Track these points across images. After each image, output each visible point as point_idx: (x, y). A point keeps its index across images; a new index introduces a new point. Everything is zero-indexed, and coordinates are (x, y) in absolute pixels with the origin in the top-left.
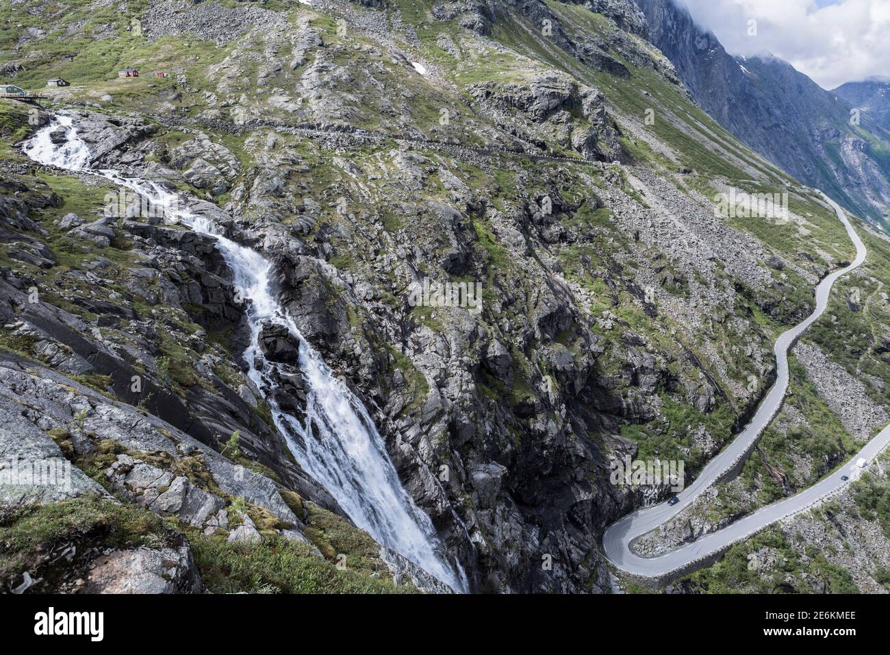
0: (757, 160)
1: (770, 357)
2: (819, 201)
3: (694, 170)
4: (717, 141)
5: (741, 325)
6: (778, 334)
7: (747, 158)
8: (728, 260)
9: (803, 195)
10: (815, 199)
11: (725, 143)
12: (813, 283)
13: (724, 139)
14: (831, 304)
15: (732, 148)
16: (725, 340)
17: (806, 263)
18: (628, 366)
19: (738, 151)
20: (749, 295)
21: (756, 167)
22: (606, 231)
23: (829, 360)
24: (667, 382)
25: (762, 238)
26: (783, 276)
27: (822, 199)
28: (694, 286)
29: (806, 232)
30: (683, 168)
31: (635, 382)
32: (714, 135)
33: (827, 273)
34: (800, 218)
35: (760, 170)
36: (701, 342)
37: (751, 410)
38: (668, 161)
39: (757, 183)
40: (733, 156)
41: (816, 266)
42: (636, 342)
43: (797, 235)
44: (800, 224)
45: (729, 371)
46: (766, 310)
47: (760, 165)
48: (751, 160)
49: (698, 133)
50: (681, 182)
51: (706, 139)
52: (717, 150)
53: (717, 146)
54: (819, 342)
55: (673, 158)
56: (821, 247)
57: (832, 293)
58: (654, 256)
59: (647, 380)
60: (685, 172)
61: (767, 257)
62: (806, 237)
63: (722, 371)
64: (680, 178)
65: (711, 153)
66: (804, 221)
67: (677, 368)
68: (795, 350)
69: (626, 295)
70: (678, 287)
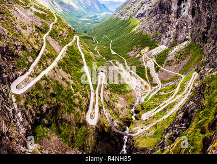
1: (42, 40)
5: (37, 34)
8: (34, 22)
9: (47, 9)
10: (49, 10)
12: (49, 25)
14: (52, 28)
16: (34, 37)
18: (15, 45)
20: (38, 28)
23: (53, 39)
24: (23, 48)
25: (39, 17)
26: (43, 24)
28: (28, 27)
31: (17, 49)
33: (51, 23)
36: (29, 38)
37: (39, 51)
39: (38, 7)
42: (17, 40)
43: (46, 17)
45: (35, 44)
46: (41, 30)
56: (50, 18)
57: (52, 26)
58: (20, 22)
59: (19, 48)
61: (41, 20)
62: (48, 17)
63: (33, 44)
66: (47, 14)
67: (25, 44)
68: (47, 38)
69: (14, 30)
70: (24, 28)
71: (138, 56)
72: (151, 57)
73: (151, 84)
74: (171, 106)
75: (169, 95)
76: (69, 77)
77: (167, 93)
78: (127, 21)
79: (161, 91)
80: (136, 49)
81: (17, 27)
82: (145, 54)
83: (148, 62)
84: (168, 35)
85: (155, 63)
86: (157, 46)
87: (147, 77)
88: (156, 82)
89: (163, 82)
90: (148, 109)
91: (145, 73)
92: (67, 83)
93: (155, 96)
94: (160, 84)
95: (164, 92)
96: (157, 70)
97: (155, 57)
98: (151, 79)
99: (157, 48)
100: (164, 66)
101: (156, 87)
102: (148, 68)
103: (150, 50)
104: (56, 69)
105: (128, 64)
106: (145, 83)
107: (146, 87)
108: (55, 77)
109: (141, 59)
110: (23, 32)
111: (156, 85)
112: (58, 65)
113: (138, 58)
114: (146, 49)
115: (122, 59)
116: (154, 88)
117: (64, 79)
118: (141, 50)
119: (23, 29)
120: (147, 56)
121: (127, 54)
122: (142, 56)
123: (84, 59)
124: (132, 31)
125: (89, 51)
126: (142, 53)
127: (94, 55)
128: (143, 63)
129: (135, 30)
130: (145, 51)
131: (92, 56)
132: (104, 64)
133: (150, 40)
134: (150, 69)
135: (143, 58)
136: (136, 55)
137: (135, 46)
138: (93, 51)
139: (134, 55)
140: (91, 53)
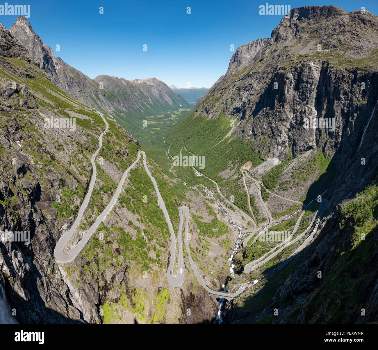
0: (77, 102)
1: (91, 165)
2: (95, 112)
3: (59, 107)
4: (65, 97)
5: (81, 156)
6: (91, 156)
7: (74, 102)
8: (74, 135)
9: (90, 111)
10: (94, 112)
11: (67, 97)
12: (97, 137)
13: (67, 96)
14: (103, 143)
15: (69, 99)
17: (95, 132)
18: (49, 181)
19: (71, 100)
20: (81, 146)
21: (77, 104)
22: (35, 133)
23: (106, 160)
24: (62, 183)
25: (82, 126)
26: (89, 137)
27: (96, 111)
28: (65, 147)
29: (93, 122)
30: (56, 107)
32: (64, 95)
33: (100, 134)
34: (91, 118)
35: (78, 105)
36: (70, 165)
37: (88, 185)
38: (51, 106)
39: (78, 109)
40: (70, 102)
41: (97, 132)
42: (50, 171)
43: (91, 124)
44: (91, 120)
45: (80, 173)
47: (78, 103)
48: (75, 102)
49: (59, 95)
50: (56, 112)
51: (62, 97)
52: (65, 100)
53: (65, 99)
54: (102, 156)
55: (53, 105)
56: (98, 126)
57: (103, 139)
58: (51, 139)
59: (56, 184)
60: (57, 108)
61: (84, 132)
62: (94, 124)
63: (78, 174)
64: (55, 110)
65: (63, 101)
66: (92, 119)
67: (64, 177)
68: (97, 160)
69: (45, 154)
70: (60, 148)
71: (236, 177)
72: (257, 179)
73: (257, 220)
76: (138, 220)
78: (216, 121)
80: (232, 165)
81: (48, 148)
82: (246, 173)
83: (253, 186)
84: (280, 142)
86: (263, 160)
87: (250, 209)
89: (275, 215)
91: (247, 203)
92: (136, 228)
94: (271, 218)
96: (265, 197)
98: (256, 211)
99: (264, 163)
100: (276, 191)
101: (265, 224)
102: (252, 195)
103: (253, 166)
104: (117, 210)
105: (220, 189)
106: (248, 218)
107: (249, 223)
108: (117, 222)
109: (240, 181)
110: (59, 155)
112: (120, 202)
114: (248, 166)
115: (212, 183)
116: (261, 225)
117: (130, 224)
118: (239, 167)
119: (58, 150)
120: (250, 177)
121: (219, 175)
122: (242, 176)
123: (156, 187)
124: (226, 137)
125: (162, 175)
126: (242, 172)
127: (170, 180)
128: (243, 187)
129: (229, 136)
130: (247, 169)
131: (168, 181)
132: (185, 193)
133: (254, 151)
134: (254, 197)
135: (244, 180)
136: (233, 175)
137: (231, 161)
138: (167, 173)
139: (229, 176)
140: (166, 176)
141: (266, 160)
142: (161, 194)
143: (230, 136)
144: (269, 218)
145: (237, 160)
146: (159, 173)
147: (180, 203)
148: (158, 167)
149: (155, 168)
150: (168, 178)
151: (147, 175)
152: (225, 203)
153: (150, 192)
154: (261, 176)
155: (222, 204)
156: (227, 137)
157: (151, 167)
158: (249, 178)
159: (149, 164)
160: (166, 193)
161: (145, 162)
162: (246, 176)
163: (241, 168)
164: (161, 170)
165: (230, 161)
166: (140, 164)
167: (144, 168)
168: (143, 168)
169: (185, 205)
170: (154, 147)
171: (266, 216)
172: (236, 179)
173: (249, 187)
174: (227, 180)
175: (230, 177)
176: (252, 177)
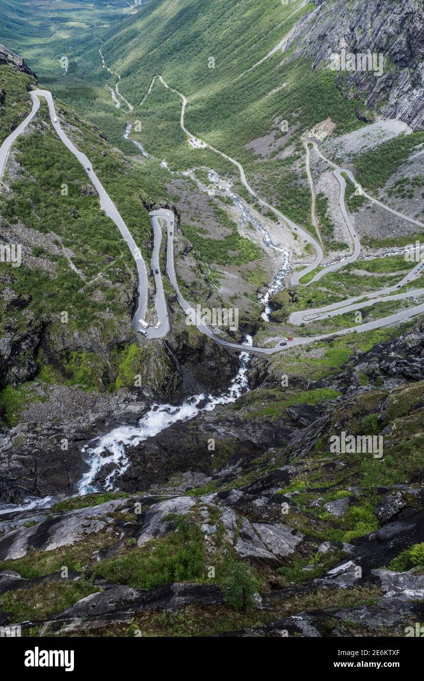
71: (287, 153)
72: (339, 162)
73: (326, 244)
74: (383, 309)
75: (383, 280)
76: (56, 242)
77: (376, 275)
79: (356, 265)
82: (316, 146)
83: (326, 178)
85: (348, 181)
86: (365, 121)
87: (315, 221)
88: (345, 241)
89: (369, 242)
90: (310, 304)
91: (308, 209)
92: (55, 258)
93: (336, 275)
94: (358, 246)
95: (367, 270)
96: (354, 204)
97: (353, 162)
98: (328, 228)
99: (366, 129)
100: (382, 194)
101: (343, 253)
102: (321, 195)
103: (337, 132)
105: (249, 178)
106: (307, 238)
107: (308, 248)
109: (298, 163)
111: (344, 246)
113: (290, 161)
114: (323, 130)
115: (230, 164)
116: (334, 254)
117: (38, 252)
118: (300, 131)
120: (322, 157)
121: (248, 147)
122: (304, 153)
123: (92, 175)
124: (271, 53)
125: (105, 147)
126: (305, 145)
127: (125, 157)
128: (305, 177)
129: (280, 50)
130: (318, 138)
131: (122, 161)
132: (165, 184)
133: (345, 94)
134: (327, 199)
135: (307, 162)
136: (281, 149)
137: (281, 117)
138: (119, 142)
139: (271, 151)
140: (116, 149)
141: (371, 122)
142: (106, 188)
143: (283, 50)
144: (353, 245)
145: (294, 115)
146: (96, 142)
147: (152, 203)
148: (92, 129)
149: (85, 132)
150: (120, 151)
151: (66, 148)
152: (257, 206)
153: (78, 186)
154: (352, 158)
155: (250, 207)
156: (275, 54)
157: (74, 128)
158: (321, 160)
159: (68, 122)
160: (116, 184)
161: (54, 118)
162: (312, 153)
163: (304, 134)
164: (101, 136)
165: (277, 116)
166: (41, 124)
167: (56, 134)
168: (53, 132)
169: (166, 207)
170: (76, 79)
171: (347, 240)
172: (287, 159)
173: (316, 178)
174: (266, 160)
175: (275, 153)
176: (328, 158)
